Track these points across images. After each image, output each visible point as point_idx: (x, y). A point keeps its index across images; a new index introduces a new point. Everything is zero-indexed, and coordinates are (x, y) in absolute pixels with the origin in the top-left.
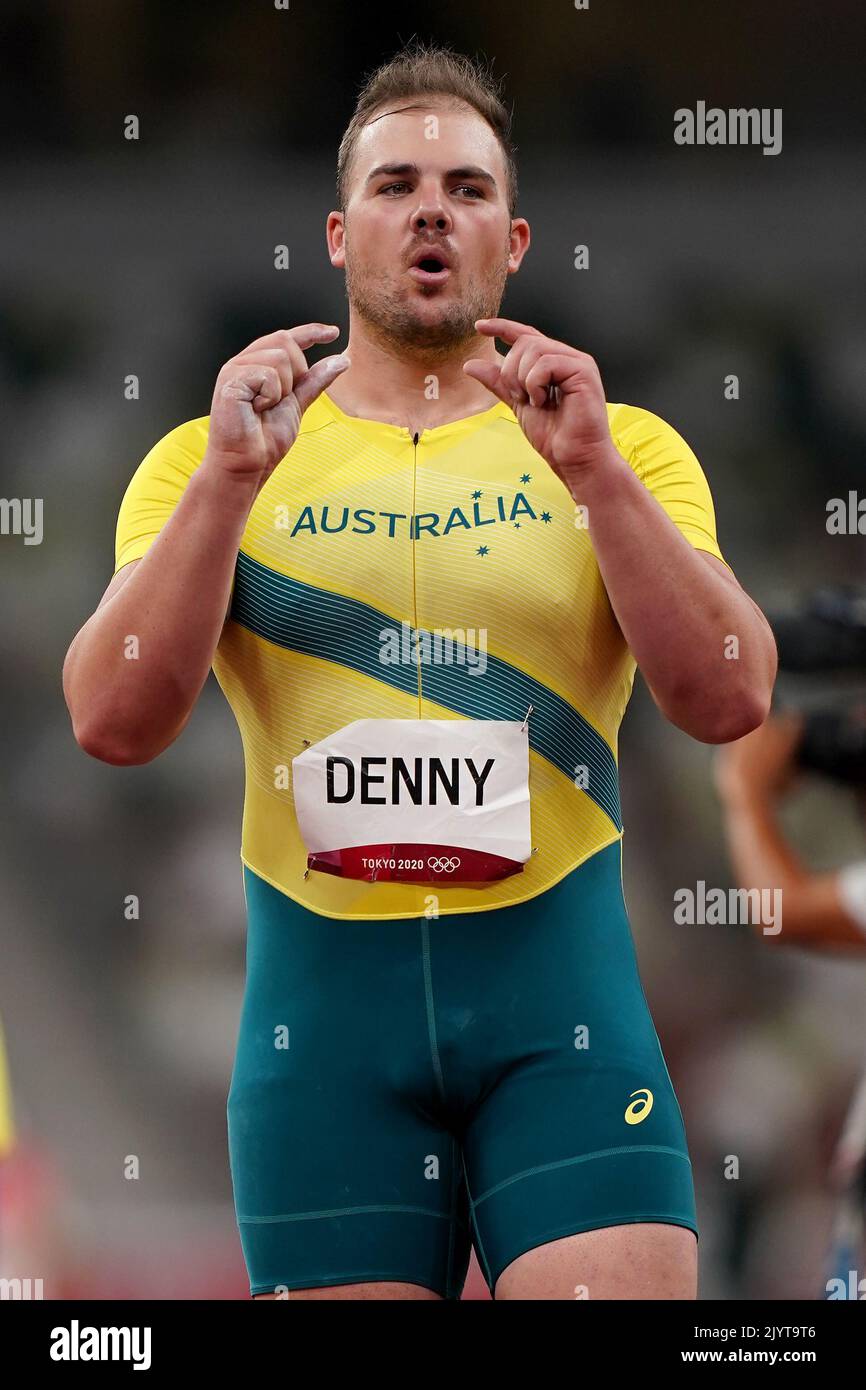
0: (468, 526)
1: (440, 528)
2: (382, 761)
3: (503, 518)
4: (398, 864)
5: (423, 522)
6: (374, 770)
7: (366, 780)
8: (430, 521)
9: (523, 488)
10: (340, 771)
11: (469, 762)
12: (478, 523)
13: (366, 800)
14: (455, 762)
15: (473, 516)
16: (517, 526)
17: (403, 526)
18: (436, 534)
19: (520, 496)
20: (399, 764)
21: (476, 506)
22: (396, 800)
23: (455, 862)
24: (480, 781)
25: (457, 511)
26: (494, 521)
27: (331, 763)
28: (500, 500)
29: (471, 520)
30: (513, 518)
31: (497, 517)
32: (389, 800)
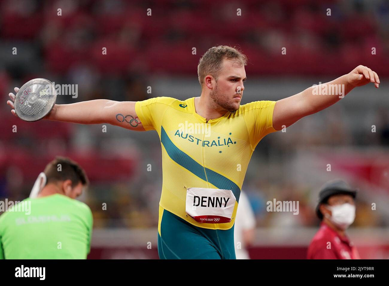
0: (217, 146)
1: (210, 145)
2: (206, 197)
3: (225, 144)
4: (208, 220)
5: (206, 143)
6: (204, 199)
7: (202, 201)
8: (207, 143)
9: (230, 137)
10: (197, 199)
11: (224, 198)
12: (219, 145)
13: (202, 206)
14: (221, 198)
15: (218, 143)
16: (229, 146)
17: (200, 143)
18: (209, 146)
19: (229, 139)
20: (210, 198)
21: (219, 141)
22: (209, 206)
23: (219, 219)
24: (226, 202)
25: (214, 141)
26: (223, 145)
27: (195, 197)
28: (225, 139)
29: (218, 144)
30: (228, 144)
31: (224, 144)
32: (207, 206)
